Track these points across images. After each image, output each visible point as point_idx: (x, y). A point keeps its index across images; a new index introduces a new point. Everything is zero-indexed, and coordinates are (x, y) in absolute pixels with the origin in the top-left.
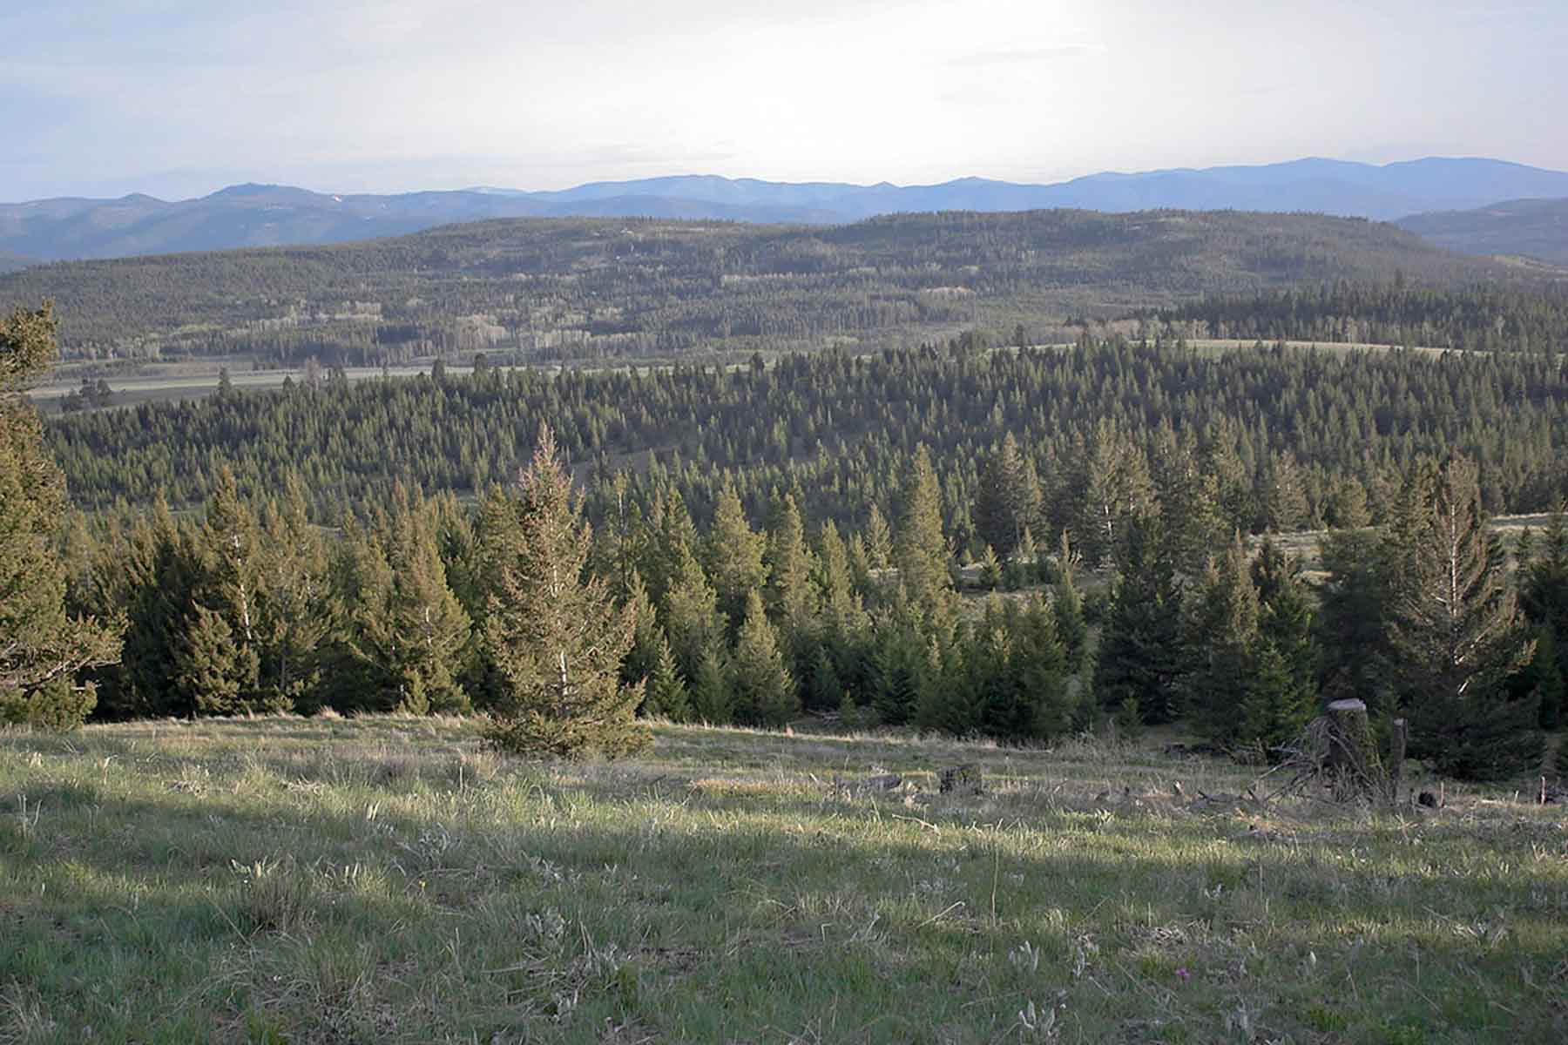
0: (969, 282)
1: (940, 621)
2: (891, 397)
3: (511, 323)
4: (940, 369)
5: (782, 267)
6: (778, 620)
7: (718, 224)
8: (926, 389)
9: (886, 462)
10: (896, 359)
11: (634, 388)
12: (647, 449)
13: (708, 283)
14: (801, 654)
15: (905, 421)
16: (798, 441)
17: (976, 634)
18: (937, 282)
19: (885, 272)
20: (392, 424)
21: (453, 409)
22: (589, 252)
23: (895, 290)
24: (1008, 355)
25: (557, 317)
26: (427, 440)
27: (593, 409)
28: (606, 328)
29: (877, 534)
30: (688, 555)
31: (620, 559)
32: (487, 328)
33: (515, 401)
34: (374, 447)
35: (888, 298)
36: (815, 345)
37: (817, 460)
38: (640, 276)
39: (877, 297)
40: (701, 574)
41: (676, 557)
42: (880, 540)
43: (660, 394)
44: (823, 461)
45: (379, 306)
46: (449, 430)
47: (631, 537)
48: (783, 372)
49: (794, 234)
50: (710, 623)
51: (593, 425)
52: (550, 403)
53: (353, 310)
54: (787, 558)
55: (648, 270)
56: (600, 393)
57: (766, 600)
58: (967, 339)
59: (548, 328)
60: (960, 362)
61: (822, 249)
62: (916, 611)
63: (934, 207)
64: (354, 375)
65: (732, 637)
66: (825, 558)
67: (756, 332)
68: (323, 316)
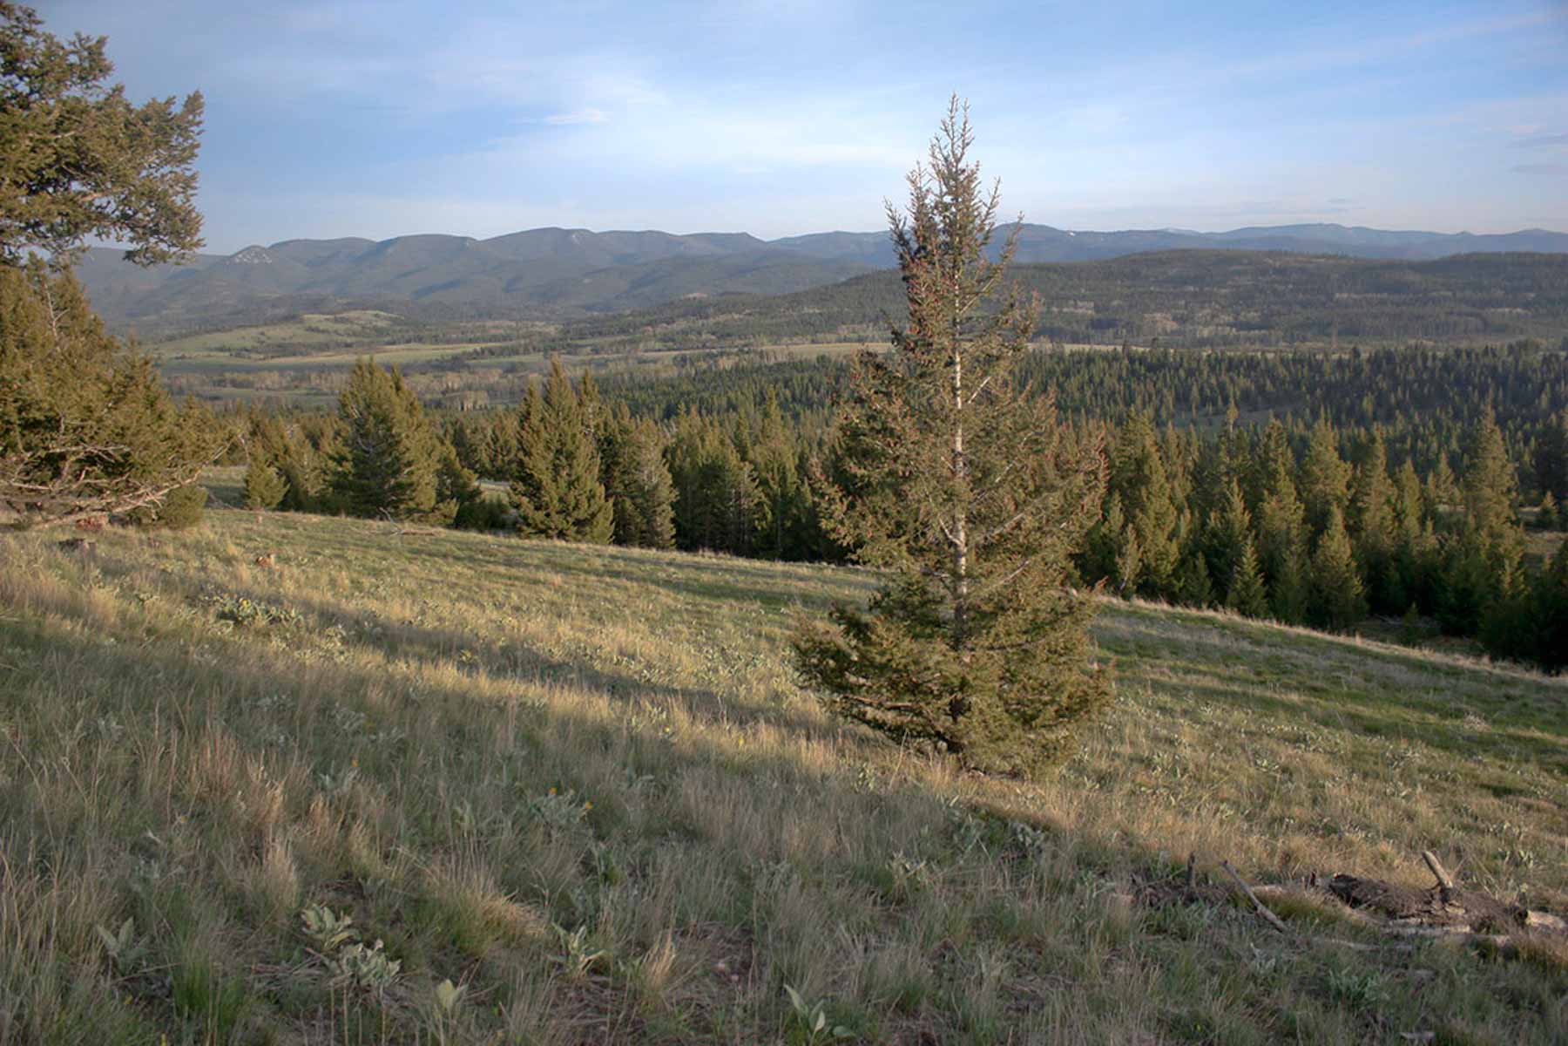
0: (1526, 306)
1: (1506, 550)
2: (1458, 381)
3: (1181, 320)
4: (1500, 364)
5: (1379, 289)
6: (1356, 534)
7: (1334, 257)
8: (1486, 377)
9: (1449, 430)
10: (1464, 356)
11: (1263, 366)
12: (1268, 409)
13: (1323, 298)
14: (1374, 566)
15: (1467, 401)
16: (1381, 412)
17: (1552, 564)
18: (1499, 303)
19: (1459, 295)
20: (1091, 380)
21: (1133, 372)
22: (1239, 273)
23: (1465, 308)
24: (1557, 357)
25: (1213, 317)
26: (1114, 393)
27: (1232, 380)
28: (1249, 326)
29: (1443, 478)
30: (1283, 473)
31: (1227, 474)
32: (1164, 322)
33: (1177, 370)
34: (1077, 395)
35: (1460, 314)
36: (1399, 345)
37: (1394, 426)
38: (1274, 291)
39: (1451, 313)
40: (1293, 490)
41: (1273, 475)
42: (1445, 482)
43: (1282, 371)
44: (1400, 427)
45: (1092, 304)
46: (1129, 387)
47: (1237, 457)
48: (1375, 361)
49: (1391, 266)
50: (1294, 532)
51: (1230, 389)
52: (1201, 373)
53: (1076, 306)
54: (1369, 484)
55: (1280, 288)
56: (1237, 368)
57: (1347, 516)
58: (1524, 346)
59: (1206, 324)
60: (1517, 361)
61: (1412, 277)
62: (1484, 539)
63: (1503, 249)
64: (1069, 348)
65: (1312, 544)
66: (1401, 489)
67: (1356, 334)
68: (1055, 309)
